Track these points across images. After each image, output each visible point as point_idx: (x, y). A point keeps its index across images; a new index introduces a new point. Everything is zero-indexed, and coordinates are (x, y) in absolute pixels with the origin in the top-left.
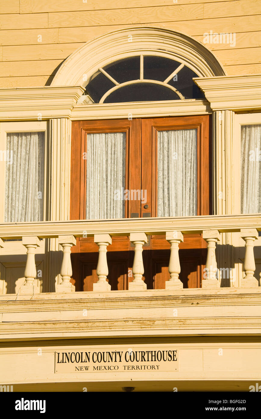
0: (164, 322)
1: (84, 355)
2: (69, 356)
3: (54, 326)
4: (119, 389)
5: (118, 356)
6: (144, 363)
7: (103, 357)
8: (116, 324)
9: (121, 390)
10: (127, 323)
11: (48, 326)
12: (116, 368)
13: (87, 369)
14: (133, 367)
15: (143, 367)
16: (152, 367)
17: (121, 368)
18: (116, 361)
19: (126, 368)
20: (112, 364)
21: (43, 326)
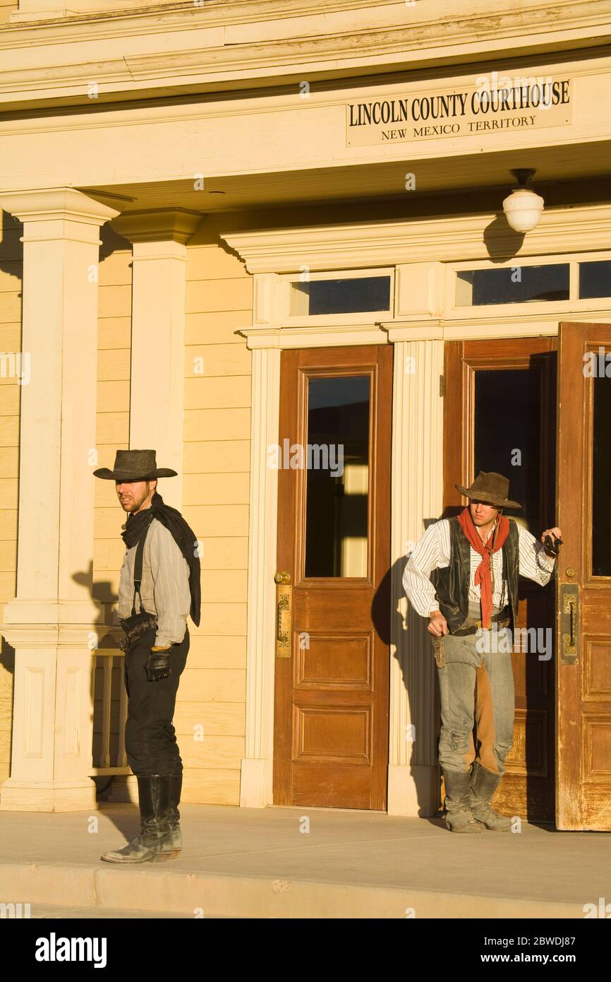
1: (397, 105)
2: (370, 110)
5: (458, 102)
6: (506, 114)
7: (430, 108)
12: (456, 128)
13: (402, 134)
14: (486, 124)
15: (505, 123)
16: (523, 121)
17: (465, 128)
18: (454, 115)
19: (474, 126)
20: (448, 121)
21: (297, 48)
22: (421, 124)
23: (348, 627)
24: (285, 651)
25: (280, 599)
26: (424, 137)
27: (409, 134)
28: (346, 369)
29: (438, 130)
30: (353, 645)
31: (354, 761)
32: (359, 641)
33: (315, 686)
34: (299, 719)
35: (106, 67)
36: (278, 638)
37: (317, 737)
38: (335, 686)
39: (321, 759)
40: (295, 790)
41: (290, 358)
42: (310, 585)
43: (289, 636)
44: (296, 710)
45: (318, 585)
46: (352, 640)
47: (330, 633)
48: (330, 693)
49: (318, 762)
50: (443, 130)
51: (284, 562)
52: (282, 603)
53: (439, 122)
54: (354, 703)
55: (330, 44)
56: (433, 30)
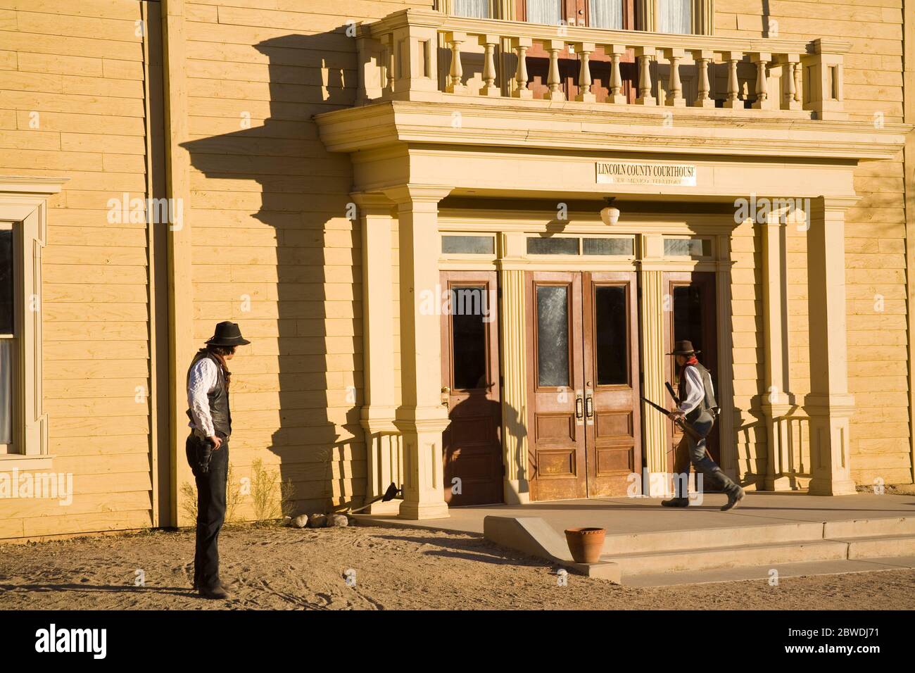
0: (712, 141)
1: (621, 166)
2: (608, 167)
3: (624, 139)
4: (601, 198)
5: (648, 169)
6: (669, 178)
7: (636, 171)
8: (674, 141)
9: (602, 199)
10: (683, 141)
11: (620, 139)
12: (647, 181)
14: (660, 181)
18: (646, 174)
19: (655, 181)
20: (644, 177)
21: (614, 138)
29: (639, 180)
53: (639, 177)
55: (631, 139)
56: (676, 141)
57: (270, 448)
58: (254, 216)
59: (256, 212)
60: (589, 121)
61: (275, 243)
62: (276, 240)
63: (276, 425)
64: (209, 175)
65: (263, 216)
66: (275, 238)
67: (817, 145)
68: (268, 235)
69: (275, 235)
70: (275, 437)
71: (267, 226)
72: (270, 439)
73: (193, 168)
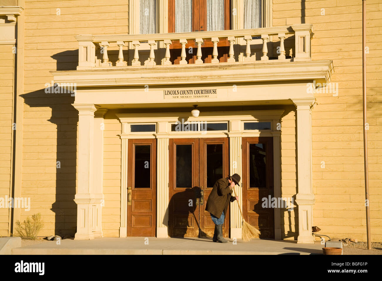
1: (176, 92)
2: (170, 92)
5: (191, 92)
7: (184, 92)
9: (192, 106)
11: (161, 79)
12: (190, 97)
13: (178, 97)
14: (198, 96)
15: (202, 96)
16: (206, 96)
17: (193, 97)
18: (190, 94)
19: (195, 97)
20: (189, 95)
21: (159, 79)
22: (182, 95)
23: (146, 198)
24: (130, 204)
25: (128, 193)
26: (183, 98)
27: (179, 97)
28: (145, 144)
29: (186, 97)
30: (147, 202)
31: (148, 227)
32: (148, 201)
33: (138, 211)
34: (133, 218)
35: (110, 80)
36: (128, 201)
37: (138, 222)
38: (143, 211)
39: (140, 227)
40: (133, 233)
41: (130, 141)
42: (136, 190)
43: (131, 201)
44: (133, 216)
45: (138, 189)
46: (147, 201)
47: (141, 200)
48: (141, 213)
49: (138, 227)
50: (187, 97)
51: (129, 185)
52: (129, 194)
53: (186, 95)
54: (147, 215)
55: (167, 79)
56: (192, 78)
57: (51, 209)
58: (48, 120)
59: (50, 119)
60: (144, 73)
61: (56, 130)
62: (57, 129)
63: (54, 200)
64: (31, 106)
65: (52, 120)
66: (57, 128)
67: (273, 75)
68: (54, 127)
69: (57, 127)
70: (53, 205)
71: (53, 124)
72: (51, 206)
73: (25, 104)
